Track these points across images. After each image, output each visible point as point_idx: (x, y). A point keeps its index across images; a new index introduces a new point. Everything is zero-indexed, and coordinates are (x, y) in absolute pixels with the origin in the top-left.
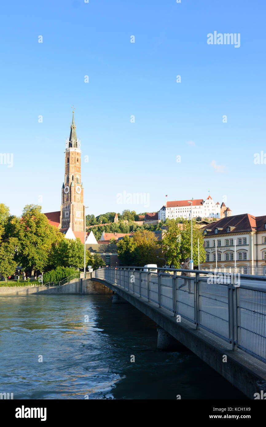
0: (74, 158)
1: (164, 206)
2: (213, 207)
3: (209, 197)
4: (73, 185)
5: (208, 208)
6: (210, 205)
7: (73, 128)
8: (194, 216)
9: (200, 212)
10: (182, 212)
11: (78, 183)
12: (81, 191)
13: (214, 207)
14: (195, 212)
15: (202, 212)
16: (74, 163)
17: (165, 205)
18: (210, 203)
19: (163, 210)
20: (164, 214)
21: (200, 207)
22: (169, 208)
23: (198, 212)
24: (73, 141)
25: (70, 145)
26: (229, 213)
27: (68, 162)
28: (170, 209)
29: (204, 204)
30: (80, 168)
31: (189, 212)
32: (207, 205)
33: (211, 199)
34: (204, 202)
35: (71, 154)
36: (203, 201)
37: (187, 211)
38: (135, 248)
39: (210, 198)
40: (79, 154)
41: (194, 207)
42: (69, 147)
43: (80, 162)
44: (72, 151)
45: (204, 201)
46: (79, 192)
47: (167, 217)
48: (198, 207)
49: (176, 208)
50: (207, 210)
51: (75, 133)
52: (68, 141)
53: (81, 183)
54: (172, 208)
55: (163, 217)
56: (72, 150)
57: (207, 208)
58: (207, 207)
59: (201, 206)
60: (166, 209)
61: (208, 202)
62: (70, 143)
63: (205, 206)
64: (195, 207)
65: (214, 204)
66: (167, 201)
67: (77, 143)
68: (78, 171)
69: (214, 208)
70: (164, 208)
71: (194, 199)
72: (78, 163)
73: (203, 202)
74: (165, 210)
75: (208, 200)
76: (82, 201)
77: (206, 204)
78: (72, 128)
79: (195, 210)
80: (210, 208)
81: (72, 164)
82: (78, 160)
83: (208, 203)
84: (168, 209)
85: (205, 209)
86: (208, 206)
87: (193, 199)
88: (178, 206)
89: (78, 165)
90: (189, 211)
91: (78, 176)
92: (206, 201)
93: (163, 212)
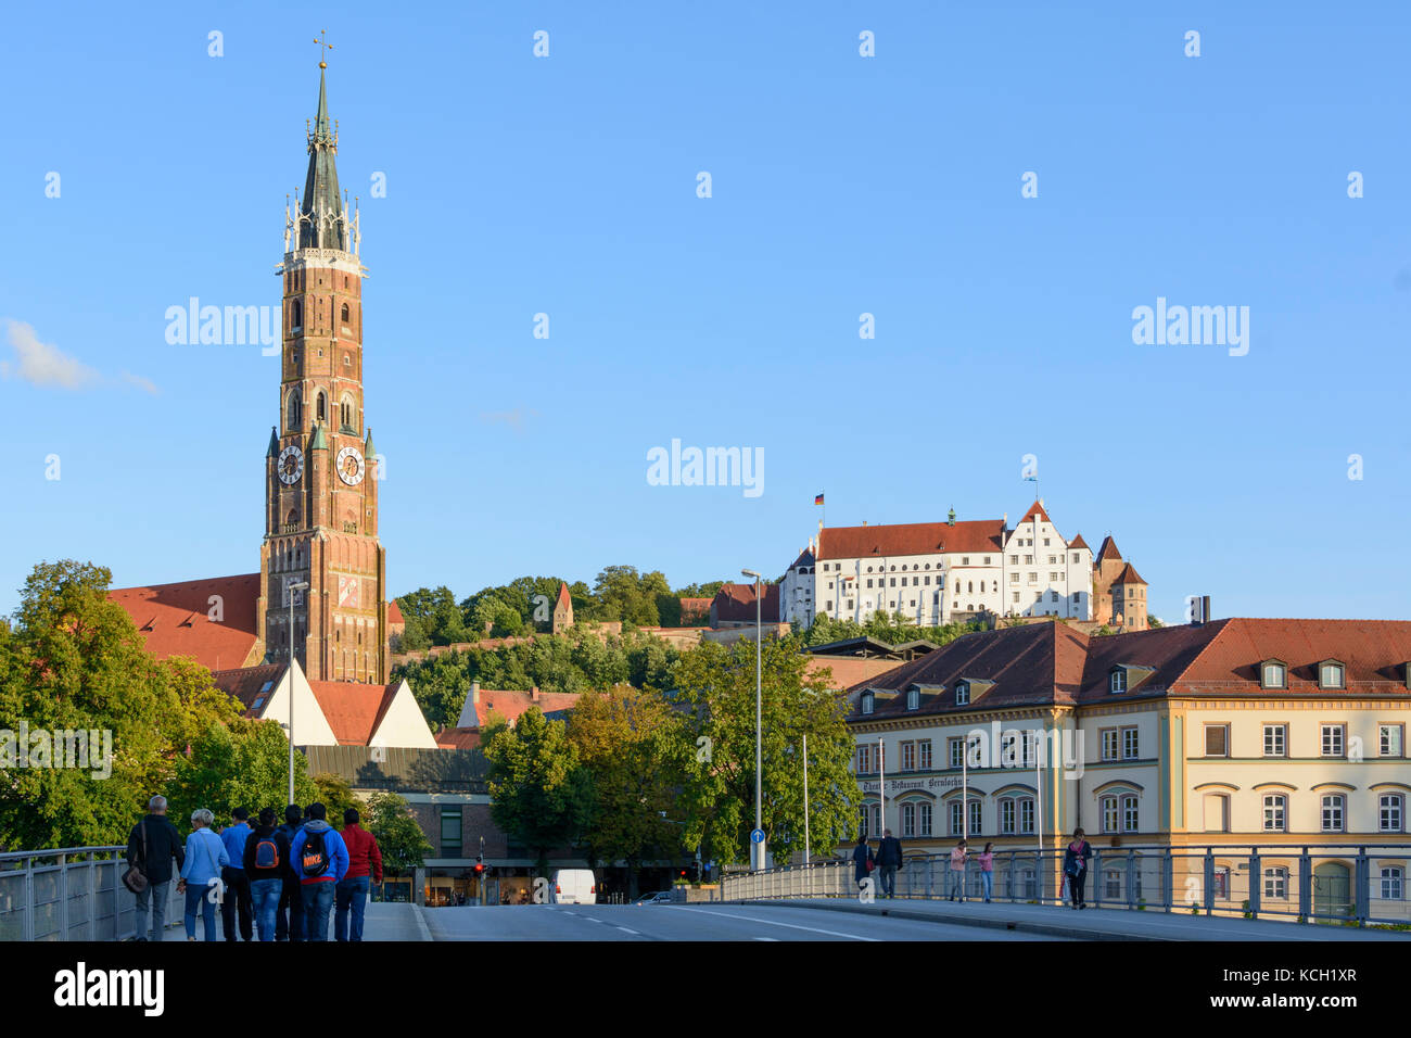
0: (327, 301)
1: (807, 552)
2: (1053, 560)
3: (1037, 508)
4: (322, 441)
5: (1032, 568)
6: (1042, 553)
7: (324, 146)
8: (956, 605)
9: (989, 587)
10: (899, 582)
11: (347, 430)
12: (362, 472)
13: (1058, 559)
14: (964, 587)
15: (999, 587)
16: (326, 325)
17: (814, 544)
18: (1040, 542)
19: (803, 571)
20: (808, 592)
21: (988, 560)
22: (832, 563)
23: (977, 587)
24: (323, 211)
25: (309, 236)
26: (1131, 590)
27: (298, 324)
28: (838, 567)
29: (1011, 546)
30: (356, 355)
31: (934, 586)
32: (1026, 550)
33: (1045, 519)
34: (1010, 534)
35: (310, 283)
36: (1003, 528)
37: (922, 581)
38: (568, 771)
39: (1038, 517)
40: (353, 283)
41: (955, 558)
42: (303, 246)
43: (356, 324)
44: (318, 265)
45: (1009, 528)
46: (356, 480)
47: (820, 607)
48: (976, 558)
49: (865, 563)
50: (1024, 577)
51: (330, 174)
52: (296, 216)
53: (366, 433)
54: (848, 565)
55: (801, 608)
56: (315, 260)
57: (1023, 569)
58: (1022, 559)
59: (995, 557)
60: (819, 566)
61: (1031, 536)
62: (304, 224)
63: (1015, 558)
64: (966, 560)
65: (1058, 547)
66: (821, 526)
67: (340, 224)
68: (348, 372)
69: (1059, 567)
70: (806, 563)
71: (957, 519)
72: (346, 331)
73: (1004, 534)
74: (813, 571)
75: (1030, 525)
76: (369, 524)
77: (1021, 543)
78: (317, 146)
79: (965, 576)
80: (1042, 567)
81: (317, 332)
82: (346, 316)
83: (1030, 542)
84: (826, 568)
85: (1015, 569)
86: (1029, 558)
87: (951, 517)
88: (875, 551)
89: (347, 337)
90: (933, 581)
91: (346, 398)
92: (1021, 531)
93: (802, 580)
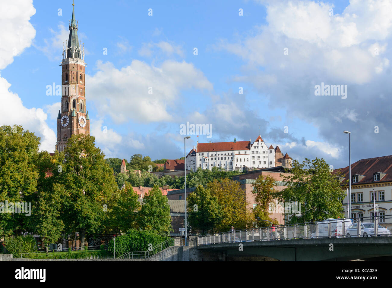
0: (75, 73)
1: (192, 150)
2: (264, 152)
3: (260, 138)
4: (75, 114)
5: (258, 155)
6: (261, 150)
7: (74, 28)
8: (237, 165)
9: (246, 160)
10: (220, 159)
11: (81, 111)
12: (85, 123)
13: (266, 152)
14: (239, 160)
15: (249, 160)
16: (75, 80)
17: (195, 148)
18: (260, 147)
19: (193, 156)
20: (194, 161)
21: (246, 152)
22: (201, 153)
23: (243, 160)
24: (74, 48)
25: (70, 54)
26: (287, 161)
27: (67, 80)
28: (203, 154)
29: (252, 149)
30: (84, 89)
31: (230, 160)
32: (257, 149)
33: (262, 141)
34: (252, 145)
35: (70, 68)
36: (250, 143)
37: (227, 158)
39: (260, 140)
40: (83, 68)
41: (236, 152)
42: (68, 57)
43: (84, 80)
44: (73, 63)
45: (252, 143)
46: (84, 126)
47: (198, 166)
48: (242, 152)
49: (210, 153)
50: (256, 157)
51: (76, 36)
52: (66, 48)
53: (86, 112)
54: (205, 154)
55: (192, 166)
56: (72, 61)
57: (256, 155)
58: (255, 152)
59: (248, 152)
60: (197, 154)
61: (258, 145)
62: (69, 51)
63: (253, 152)
64: (239, 152)
65: (266, 149)
66: (198, 143)
67: (79, 51)
68: (81, 94)
69: (266, 155)
70: (193, 153)
71: (237, 141)
72: (81, 82)
73: (250, 145)
74: (195, 155)
75: (258, 142)
77: (255, 147)
78: (72, 28)
79: (239, 157)
80: (261, 154)
81: (73, 82)
82: (81, 78)
83: (258, 147)
84: (199, 155)
85: (253, 155)
86: (257, 152)
87: (235, 140)
88: (213, 150)
89: (81, 84)
90: (230, 158)
91: (80, 101)
92: (255, 144)
93: (192, 158)
